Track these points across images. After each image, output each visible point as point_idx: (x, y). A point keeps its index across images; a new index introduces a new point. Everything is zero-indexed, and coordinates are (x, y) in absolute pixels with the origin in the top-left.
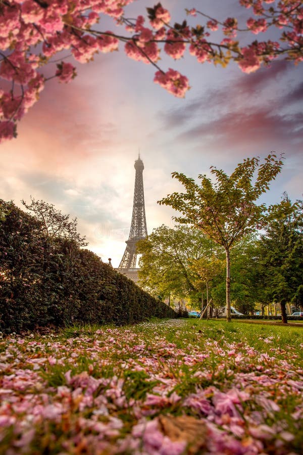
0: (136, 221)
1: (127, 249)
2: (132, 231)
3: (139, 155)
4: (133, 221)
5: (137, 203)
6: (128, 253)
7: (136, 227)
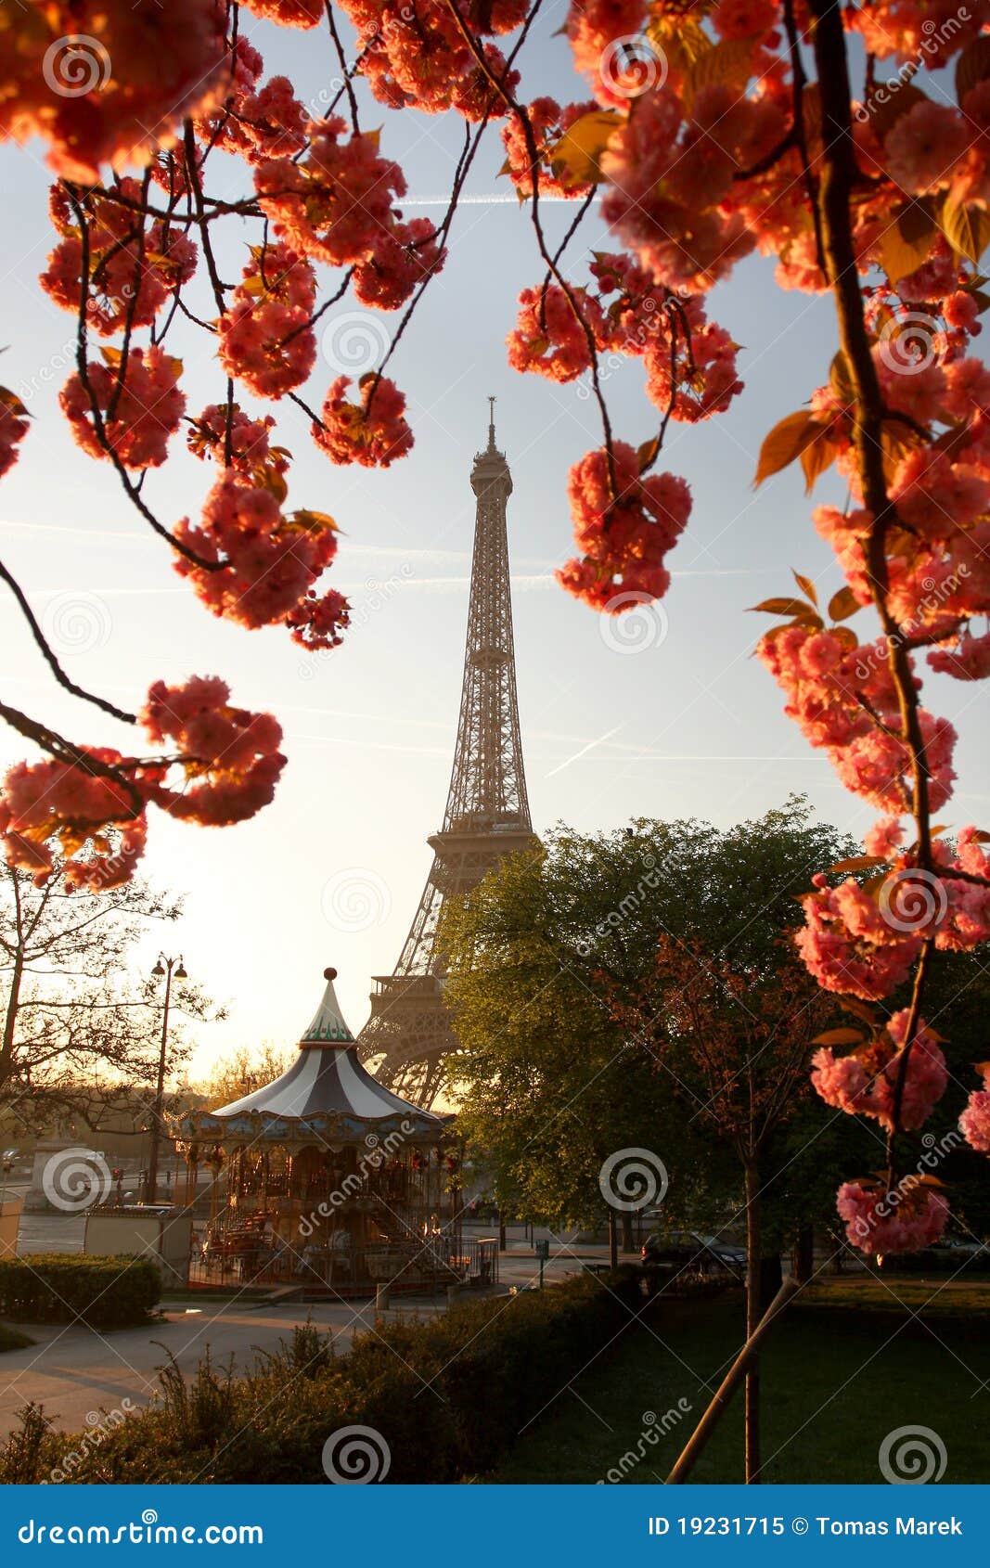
0: (474, 735)
1: (435, 878)
2: (456, 787)
3: (492, 428)
4: (463, 737)
5: (482, 651)
6: (439, 898)
7: (477, 763)
